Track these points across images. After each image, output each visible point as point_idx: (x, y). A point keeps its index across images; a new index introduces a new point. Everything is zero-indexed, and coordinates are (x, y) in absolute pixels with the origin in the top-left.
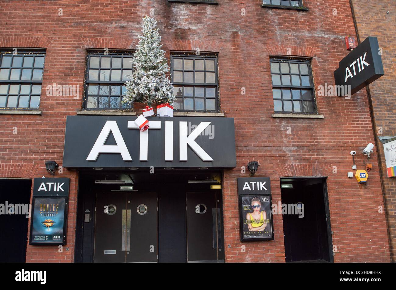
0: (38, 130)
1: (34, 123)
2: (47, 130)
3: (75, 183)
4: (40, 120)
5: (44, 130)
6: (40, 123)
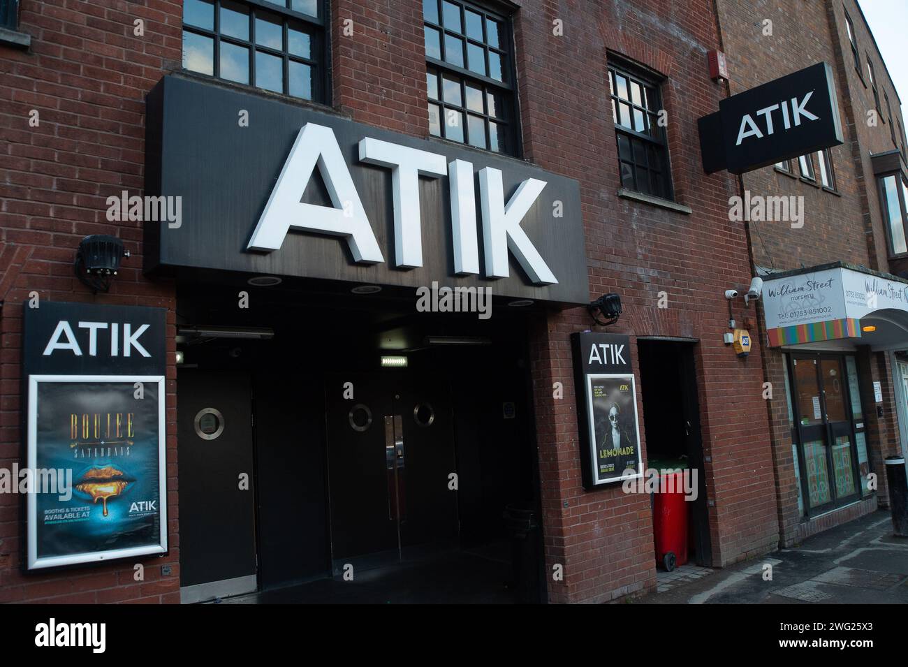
0: (16, 108)
2: (54, 117)
4: (25, 71)
6: (27, 85)
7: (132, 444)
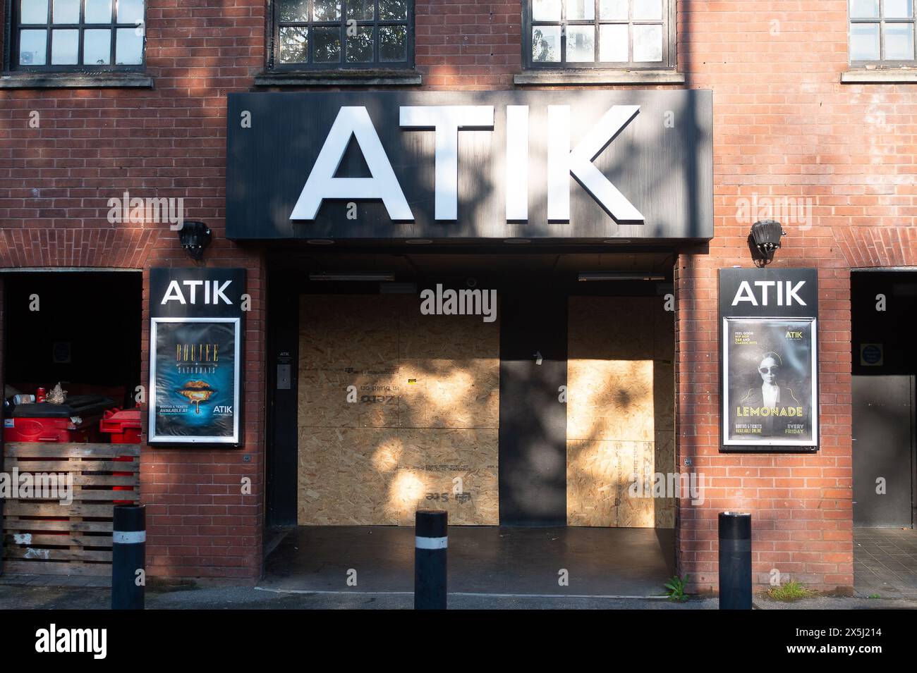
0: (147, 132)
1: (134, 113)
2: (172, 133)
3: (258, 280)
4: (151, 103)
5: (164, 133)
6: (153, 113)
7: (216, 366)
